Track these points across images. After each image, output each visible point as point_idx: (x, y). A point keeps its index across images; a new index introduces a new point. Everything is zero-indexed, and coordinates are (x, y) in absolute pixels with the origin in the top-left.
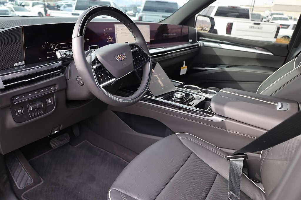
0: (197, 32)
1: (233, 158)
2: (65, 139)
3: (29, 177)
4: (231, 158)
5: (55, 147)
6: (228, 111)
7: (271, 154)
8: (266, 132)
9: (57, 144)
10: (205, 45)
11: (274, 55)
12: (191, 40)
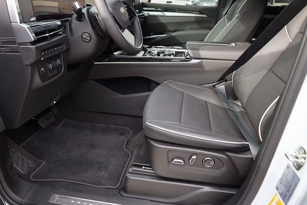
0: (141, 2)
1: (218, 84)
2: (51, 117)
3: (28, 160)
4: (216, 85)
5: (45, 126)
6: (203, 53)
7: (242, 74)
8: (235, 62)
9: (45, 124)
10: (150, 15)
11: (208, 16)
12: (138, 11)
